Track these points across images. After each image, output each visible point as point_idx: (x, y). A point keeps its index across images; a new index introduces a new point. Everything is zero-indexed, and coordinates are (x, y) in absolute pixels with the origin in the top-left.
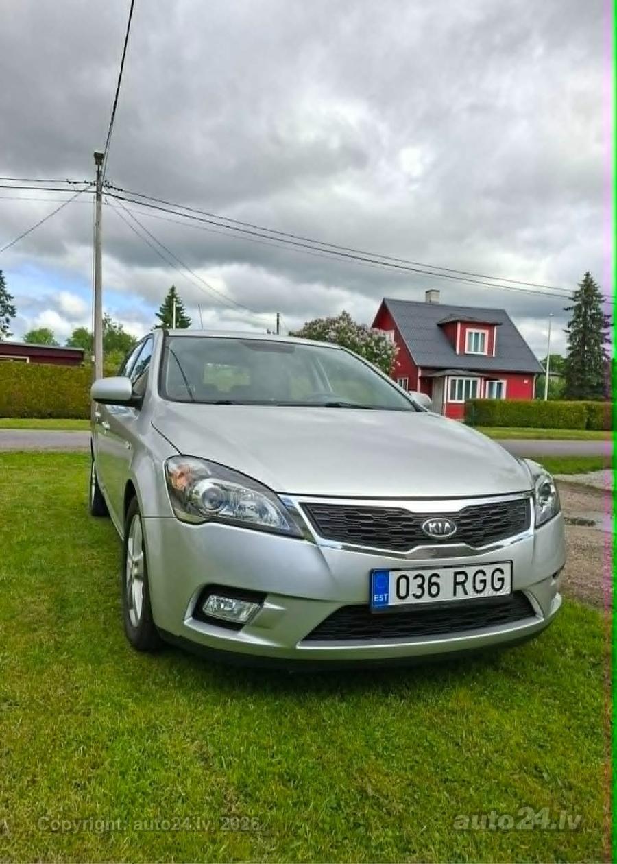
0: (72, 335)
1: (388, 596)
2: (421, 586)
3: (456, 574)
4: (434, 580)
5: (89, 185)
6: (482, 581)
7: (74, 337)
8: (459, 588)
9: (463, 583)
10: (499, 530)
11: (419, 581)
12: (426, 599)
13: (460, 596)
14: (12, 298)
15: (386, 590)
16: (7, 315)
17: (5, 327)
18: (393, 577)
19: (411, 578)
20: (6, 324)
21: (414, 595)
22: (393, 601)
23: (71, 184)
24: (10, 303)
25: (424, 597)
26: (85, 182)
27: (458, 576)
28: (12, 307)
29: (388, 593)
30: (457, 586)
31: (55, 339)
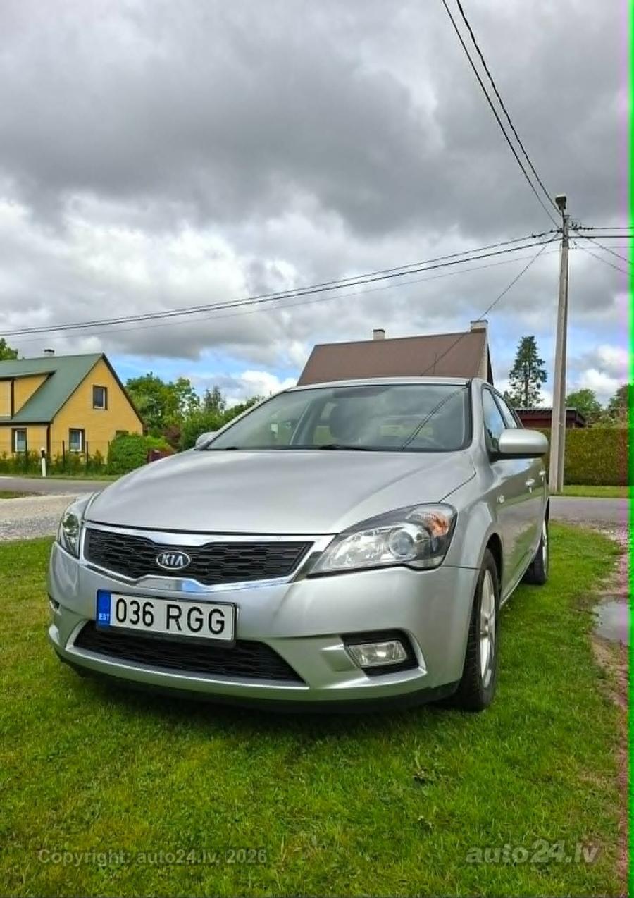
0: (616, 394)
1: (110, 617)
2: (136, 613)
3: (169, 606)
4: (148, 608)
5: (556, 233)
6: (197, 620)
7: (618, 395)
8: (172, 622)
9: (176, 618)
10: (244, 571)
11: (135, 607)
12: (140, 626)
13: (173, 630)
14: (544, 362)
15: (108, 611)
16: (539, 381)
17: (536, 393)
18: (114, 598)
19: (128, 603)
20: (537, 390)
21: (131, 620)
22: (114, 622)
23: (537, 238)
24: (542, 368)
25: (139, 623)
26: (552, 232)
27: (171, 609)
28: (543, 372)
29: (110, 613)
30: (170, 620)
31: (597, 399)
